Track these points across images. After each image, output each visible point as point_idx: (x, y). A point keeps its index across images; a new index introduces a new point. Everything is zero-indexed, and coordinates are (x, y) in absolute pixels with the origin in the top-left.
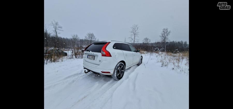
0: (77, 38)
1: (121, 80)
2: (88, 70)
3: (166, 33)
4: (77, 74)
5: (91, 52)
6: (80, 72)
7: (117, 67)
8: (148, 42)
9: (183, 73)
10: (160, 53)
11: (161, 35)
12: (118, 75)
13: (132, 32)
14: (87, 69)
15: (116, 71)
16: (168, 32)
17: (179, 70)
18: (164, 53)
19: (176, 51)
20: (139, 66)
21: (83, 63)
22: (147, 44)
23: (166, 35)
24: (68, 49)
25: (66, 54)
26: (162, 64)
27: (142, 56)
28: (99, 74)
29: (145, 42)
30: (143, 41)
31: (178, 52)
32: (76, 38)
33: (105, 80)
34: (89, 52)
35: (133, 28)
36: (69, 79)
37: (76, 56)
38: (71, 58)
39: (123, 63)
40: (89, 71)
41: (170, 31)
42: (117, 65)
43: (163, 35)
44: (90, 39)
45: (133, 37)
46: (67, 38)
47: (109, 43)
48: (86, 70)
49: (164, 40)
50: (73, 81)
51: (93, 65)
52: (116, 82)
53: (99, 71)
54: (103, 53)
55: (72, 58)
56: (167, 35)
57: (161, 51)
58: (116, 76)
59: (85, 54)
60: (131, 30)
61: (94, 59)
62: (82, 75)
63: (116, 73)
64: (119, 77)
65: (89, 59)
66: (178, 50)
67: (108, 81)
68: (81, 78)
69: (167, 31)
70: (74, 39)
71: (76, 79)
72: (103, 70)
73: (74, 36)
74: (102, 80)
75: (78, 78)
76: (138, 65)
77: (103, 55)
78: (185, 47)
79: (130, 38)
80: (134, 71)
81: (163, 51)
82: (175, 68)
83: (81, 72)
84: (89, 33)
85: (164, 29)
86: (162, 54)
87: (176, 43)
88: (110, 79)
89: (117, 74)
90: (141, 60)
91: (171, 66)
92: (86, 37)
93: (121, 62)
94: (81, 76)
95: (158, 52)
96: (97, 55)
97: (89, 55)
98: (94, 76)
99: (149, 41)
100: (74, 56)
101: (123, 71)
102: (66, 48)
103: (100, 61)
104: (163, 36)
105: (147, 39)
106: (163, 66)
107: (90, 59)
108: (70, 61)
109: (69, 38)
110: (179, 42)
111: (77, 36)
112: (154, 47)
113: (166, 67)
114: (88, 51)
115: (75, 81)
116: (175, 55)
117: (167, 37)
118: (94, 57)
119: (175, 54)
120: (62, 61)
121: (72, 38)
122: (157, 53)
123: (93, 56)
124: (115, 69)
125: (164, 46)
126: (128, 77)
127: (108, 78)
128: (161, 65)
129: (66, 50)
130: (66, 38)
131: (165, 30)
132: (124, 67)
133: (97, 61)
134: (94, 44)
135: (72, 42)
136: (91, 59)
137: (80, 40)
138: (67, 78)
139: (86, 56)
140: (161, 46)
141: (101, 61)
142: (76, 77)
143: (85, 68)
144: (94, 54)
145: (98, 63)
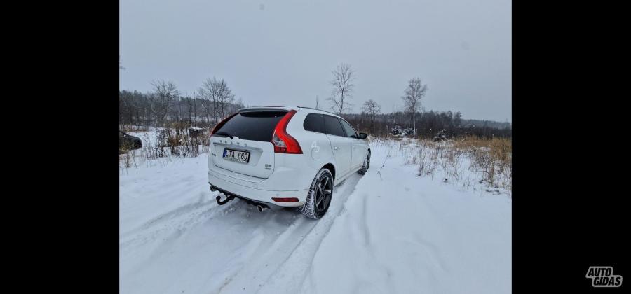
0: (172, 94)
1: (326, 217)
2: (226, 193)
3: (415, 90)
4: (188, 208)
5: (236, 139)
6: (196, 201)
7: (315, 183)
8: (375, 112)
9: (471, 189)
10: (405, 139)
11: (404, 95)
12: (317, 205)
13: (335, 84)
14: (221, 191)
15: (313, 193)
16: (421, 89)
17: (460, 184)
18: (413, 140)
19: (440, 135)
20: (365, 176)
21: (209, 173)
22: (371, 116)
23: (415, 95)
24: (141, 127)
25: (138, 144)
26: (421, 170)
27: (369, 150)
28: (264, 205)
29: (367, 112)
30: (364, 110)
31: (443, 139)
32: (168, 94)
33: (279, 220)
34: (232, 138)
35: (339, 74)
36: (160, 226)
37: (173, 149)
38: (156, 157)
39: (329, 171)
40: (231, 196)
41: (425, 86)
42: (315, 178)
43: (411, 96)
44: (217, 98)
45: (338, 98)
46: (139, 92)
47: (293, 112)
48: (217, 193)
49: (412, 108)
50: (179, 232)
51: (243, 178)
52: (312, 224)
53: (266, 198)
54: (277, 143)
55: (161, 155)
56: (419, 96)
57: (406, 135)
58: (312, 207)
59: (215, 143)
60: (333, 78)
61: (248, 162)
62: (205, 208)
63: (312, 200)
64: (321, 211)
65: (231, 160)
66: (444, 134)
67: (290, 224)
68: (203, 217)
69: (419, 86)
70: (162, 95)
71: (186, 223)
72: (277, 195)
73: (164, 87)
74: (272, 223)
75: (192, 219)
76: (361, 172)
77: (278, 150)
78: (457, 125)
79: (330, 99)
80: (354, 190)
81: (410, 134)
82: (450, 178)
83: (201, 200)
84: (212, 79)
85: (412, 81)
86: (410, 142)
87: (438, 115)
88: (294, 217)
89: (314, 201)
90: (368, 158)
91: (440, 174)
92: (201, 91)
93: (325, 167)
94: (204, 213)
95: (399, 137)
96: (257, 149)
97: (228, 147)
98: (243, 212)
99: (376, 108)
100: (167, 150)
101: (330, 191)
102: (135, 124)
103: (268, 167)
104: (409, 98)
105: (371, 104)
106: (423, 175)
107: (234, 160)
108: (155, 165)
109: (142, 93)
110: (443, 115)
111: (171, 87)
112: (391, 126)
113: (429, 177)
114: (225, 135)
115: (185, 229)
116: (437, 144)
117: (418, 101)
118: (246, 155)
119: (437, 142)
120: (128, 166)
121: (154, 92)
122: (397, 139)
123: (246, 151)
124: (311, 188)
125: (412, 123)
126: (342, 209)
127: (288, 216)
128: (418, 173)
129: (136, 131)
130: (133, 92)
131: (414, 84)
132: (331, 179)
133: (257, 165)
134: (242, 114)
135: (157, 104)
136: (237, 162)
137: (182, 98)
138: (153, 222)
139: (220, 150)
140: (405, 123)
141: (270, 166)
142: (186, 216)
143: (213, 188)
144: (248, 145)
145: (262, 171)
